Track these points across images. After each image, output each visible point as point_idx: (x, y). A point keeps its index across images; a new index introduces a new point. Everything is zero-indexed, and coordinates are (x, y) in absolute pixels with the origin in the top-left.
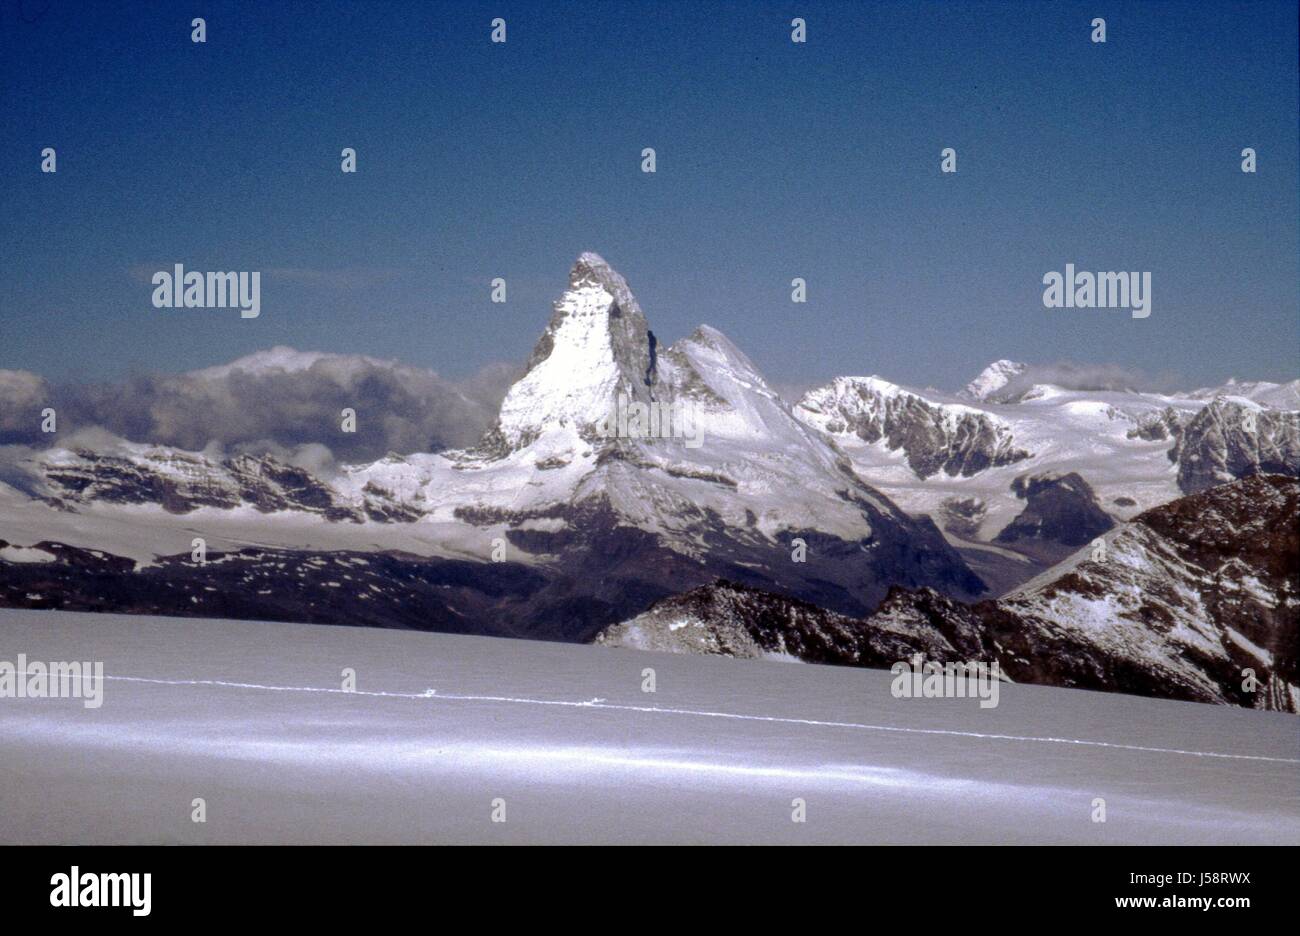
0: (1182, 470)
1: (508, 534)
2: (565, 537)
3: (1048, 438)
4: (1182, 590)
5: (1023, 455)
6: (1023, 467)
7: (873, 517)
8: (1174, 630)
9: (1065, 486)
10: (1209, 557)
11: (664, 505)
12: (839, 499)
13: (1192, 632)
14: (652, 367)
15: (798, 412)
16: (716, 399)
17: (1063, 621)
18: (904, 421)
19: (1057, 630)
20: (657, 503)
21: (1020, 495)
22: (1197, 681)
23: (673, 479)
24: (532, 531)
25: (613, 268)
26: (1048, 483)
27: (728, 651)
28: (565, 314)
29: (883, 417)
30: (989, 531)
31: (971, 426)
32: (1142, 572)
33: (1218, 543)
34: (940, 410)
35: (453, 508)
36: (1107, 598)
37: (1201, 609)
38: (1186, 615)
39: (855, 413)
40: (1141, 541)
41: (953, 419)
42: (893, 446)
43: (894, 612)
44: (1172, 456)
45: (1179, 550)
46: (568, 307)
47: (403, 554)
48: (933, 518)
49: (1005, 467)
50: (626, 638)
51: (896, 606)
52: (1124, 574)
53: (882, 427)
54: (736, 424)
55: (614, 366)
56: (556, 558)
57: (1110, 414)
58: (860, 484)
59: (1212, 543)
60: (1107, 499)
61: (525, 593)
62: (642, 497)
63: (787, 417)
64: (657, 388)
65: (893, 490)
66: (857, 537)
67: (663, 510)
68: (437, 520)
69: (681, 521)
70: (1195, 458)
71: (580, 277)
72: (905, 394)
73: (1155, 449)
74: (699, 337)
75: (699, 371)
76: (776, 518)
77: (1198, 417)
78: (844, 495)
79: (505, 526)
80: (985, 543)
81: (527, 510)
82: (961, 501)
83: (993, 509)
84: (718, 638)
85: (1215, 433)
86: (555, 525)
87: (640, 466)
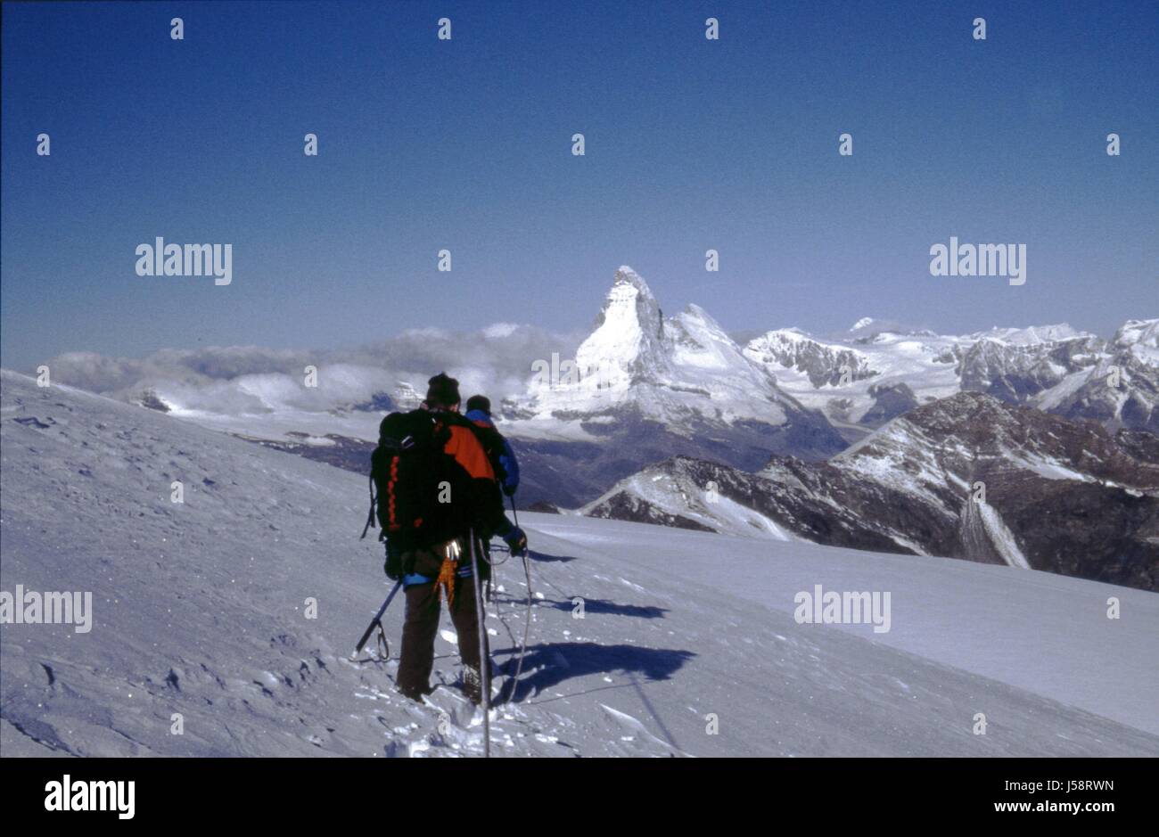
0: (963, 379)
1: (582, 425)
2: (615, 426)
3: (887, 363)
4: (925, 453)
5: (874, 373)
6: (874, 380)
7: (788, 411)
8: (920, 474)
9: (897, 390)
10: (940, 435)
11: (670, 407)
12: (768, 401)
13: (930, 475)
14: (661, 329)
15: (746, 352)
16: (697, 346)
17: (862, 471)
18: (806, 355)
19: (859, 475)
20: (665, 406)
21: (873, 396)
22: (932, 500)
23: (673, 392)
24: (595, 424)
25: (639, 274)
26: (888, 389)
27: (682, 491)
28: (611, 301)
29: (794, 353)
30: (855, 418)
31: (844, 357)
32: (904, 444)
33: (944, 428)
34: (827, 348)
35: (550, 412)
36: (886, 458)
37: (934, 462)
38: (926, 465)
39: (779, 351)
40: (904, 428)
41: (834, 353)
42: (801, 369)
43: (773, 469)
44: (957, 372)
45: (924, 432)
46: (612, 296)
47: (523, 438)
48: (823, 411)
49: (864, 380)
50: (630, 485)
51: (774, 465)
52: (895, 445)
53: (794, 358)
54: (709, 359)
55: (639, 329)
56: (609, 438)
57: (923, 349)
58: (781, 392)
59: (940, 428)
60: (922, 397)
61: (592, 458)
62: (657, 403)
63: (738, 355)
64: (664, 341)
65: (799, 395)
66: (779, 423)
67: (669, 410)
68: (543, 418)
69: (678, 415)
70: (970, 373)
71: (620, 279)
72: (807, 340)
73: (948, 368)
74: (689, 311)
75: (688, 331)
76: (732, 413)
77: (971, 350)
78: (771, 399)
79: (580, 421)
80: (853, 424)
81: (592, 411)
82: (839, 400)
83: (857, 404)
84: (677, 485)
85: (981, 358)
86: (608, 419)
87: (655, 385)
